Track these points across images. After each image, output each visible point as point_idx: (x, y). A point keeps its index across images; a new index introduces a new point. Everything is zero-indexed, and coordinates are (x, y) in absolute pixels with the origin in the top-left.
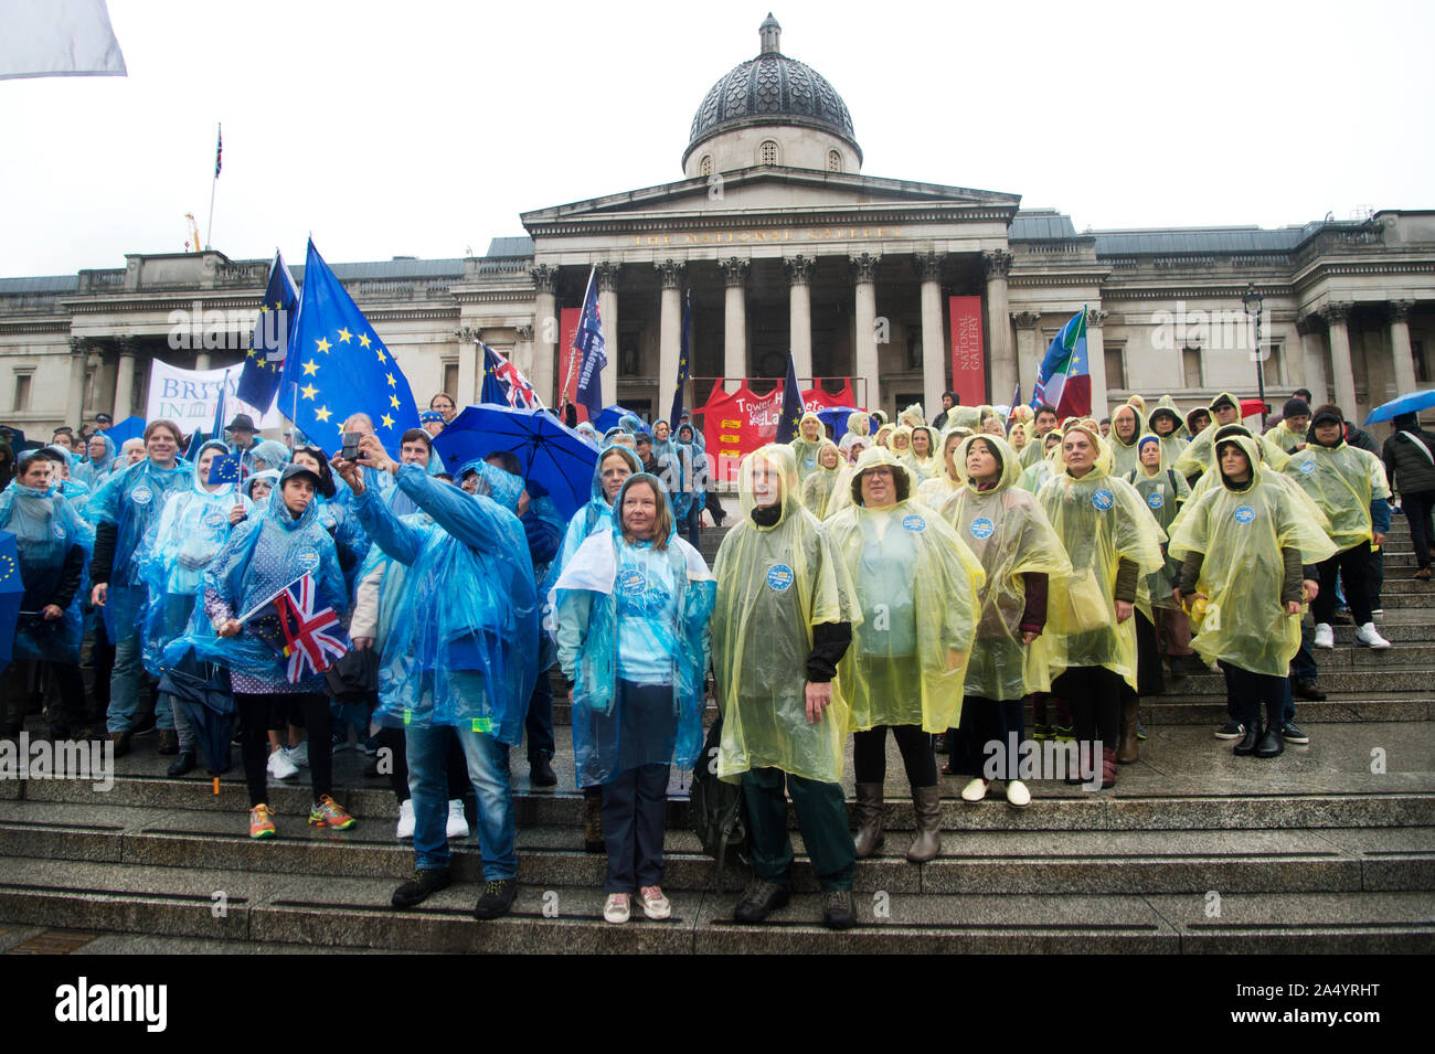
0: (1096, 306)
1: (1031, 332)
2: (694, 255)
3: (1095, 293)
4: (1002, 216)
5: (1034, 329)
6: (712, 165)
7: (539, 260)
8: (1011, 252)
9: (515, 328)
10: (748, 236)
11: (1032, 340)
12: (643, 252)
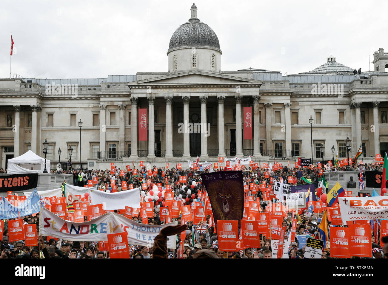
0: (289, 102)
1: (270, 109)
2: (175, 95)
3: (289, 97)
4: (258, 86)
5: (271, 108)
6: (177, 58)
7: (132, 95)
8: (260, 96)
9: (117, 105)
10: (190, 90)
11: (270, 111)
12: (161, 94)
